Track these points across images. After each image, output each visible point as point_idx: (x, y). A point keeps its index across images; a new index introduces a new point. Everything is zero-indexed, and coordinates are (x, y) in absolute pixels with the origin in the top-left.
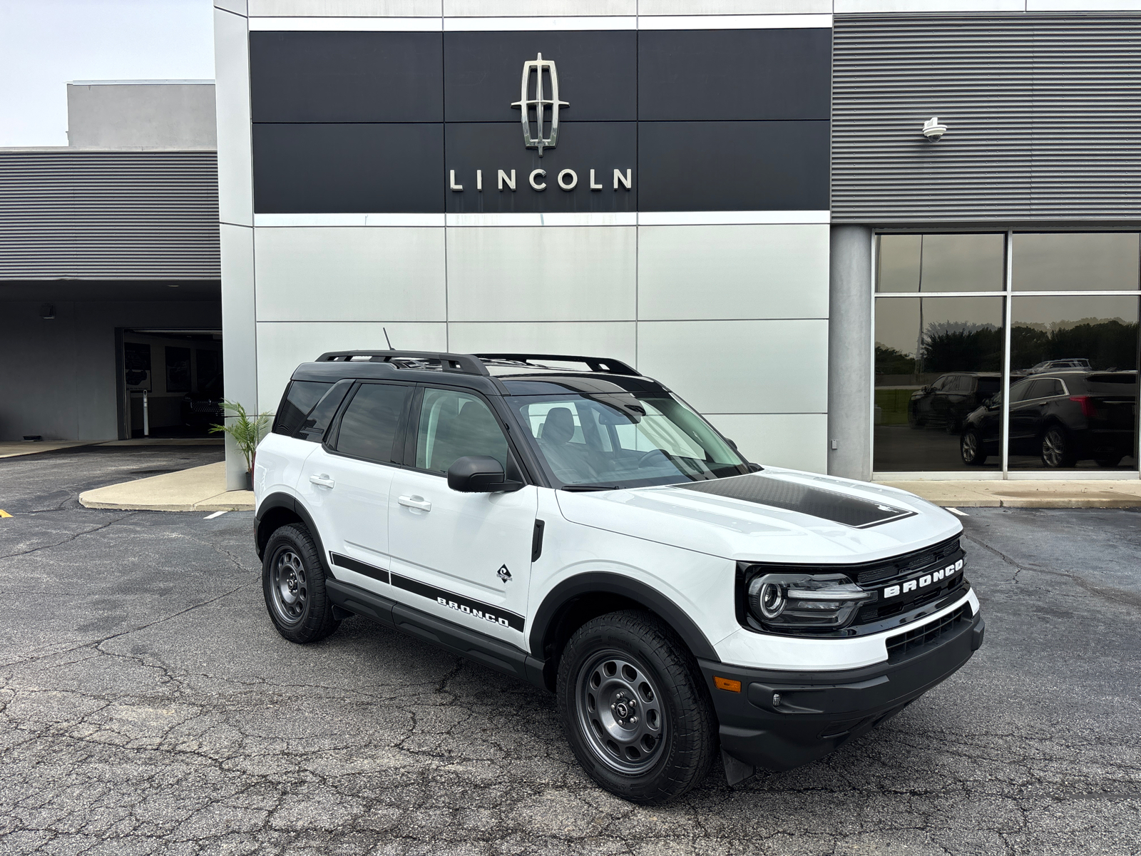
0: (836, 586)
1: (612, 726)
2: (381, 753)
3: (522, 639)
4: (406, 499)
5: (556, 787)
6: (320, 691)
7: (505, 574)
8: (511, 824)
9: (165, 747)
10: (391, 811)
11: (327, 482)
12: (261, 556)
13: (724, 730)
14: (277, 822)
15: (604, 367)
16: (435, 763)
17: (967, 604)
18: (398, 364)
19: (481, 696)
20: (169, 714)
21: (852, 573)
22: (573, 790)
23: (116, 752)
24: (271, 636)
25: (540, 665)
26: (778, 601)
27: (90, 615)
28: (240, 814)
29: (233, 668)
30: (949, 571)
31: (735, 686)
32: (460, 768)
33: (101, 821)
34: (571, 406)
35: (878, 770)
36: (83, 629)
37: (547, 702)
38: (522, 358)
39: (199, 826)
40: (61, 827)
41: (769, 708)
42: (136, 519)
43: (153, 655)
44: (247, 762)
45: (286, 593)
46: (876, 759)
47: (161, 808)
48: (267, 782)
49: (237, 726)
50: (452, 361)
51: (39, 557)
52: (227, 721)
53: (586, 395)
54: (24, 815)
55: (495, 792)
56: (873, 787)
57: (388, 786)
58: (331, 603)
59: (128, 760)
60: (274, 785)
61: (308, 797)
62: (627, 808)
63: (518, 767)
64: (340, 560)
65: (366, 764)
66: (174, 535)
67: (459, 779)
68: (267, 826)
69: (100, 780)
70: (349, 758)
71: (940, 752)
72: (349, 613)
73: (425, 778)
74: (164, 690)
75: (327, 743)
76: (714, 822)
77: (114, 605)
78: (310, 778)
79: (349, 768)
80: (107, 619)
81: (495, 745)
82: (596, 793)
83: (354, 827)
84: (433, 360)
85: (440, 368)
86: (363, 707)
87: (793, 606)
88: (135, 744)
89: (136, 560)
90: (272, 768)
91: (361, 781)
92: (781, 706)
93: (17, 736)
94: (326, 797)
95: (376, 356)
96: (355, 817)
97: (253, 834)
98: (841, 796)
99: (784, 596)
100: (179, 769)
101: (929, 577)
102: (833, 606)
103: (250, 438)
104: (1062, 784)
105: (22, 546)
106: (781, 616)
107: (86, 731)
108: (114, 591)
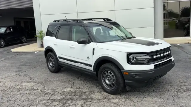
0: (145, 56)
1: (107, 82)
2: (68, 88)
3: (92, 69)
4: (71, 46)
5: (97, 92)
6: (57, 80)
7: (88, 58)
8: (89, 97)
9: (32, 89)
10: (70, 96)
11: (57, 44)
12: (46, 58)
13: (126, 81)
14: (51, 98)
15: (106, 20)
16: (77, 89)
17: (171, 59)
18: (68, 22)
19: (85, 80)
20: (32, 84)
21: (147, 54)
22: (100, 92)
23: (24, 90)
24: (48, 71)
25: (95, 73)
26: (135, 59)
27: (17, 70)
28: (45, 97)
29: (42, 77)
30: (167, 53)
31: (127, 74)
32: (81, 90)
33: (23, 99)
34: (100, 28)
35: (154, 88)
36: (16, 72)
37: (97, 80)
38: (91, 19)
39: (39, 99)
40: (17, 100)
41: (133, 77)
42: (22, 53)
43: (28, 75)
44: (46, 90)
45: (51, 64)
46: (154, 86)
47: (32, 97)
48: (49, 93)
49: (44, 85)
50: (77, 21)
51: (6, 61)
52: (42, 85)
53: (103, 25)
54: (11, 99)
55: (87, 93)
56: (152, 90)
57: (69, 93)
58: (59, 65)
59: (26, 91)
60: (50, 93)
61: (56, 95)
62: (109, 95)
63: (91, 90)
64: (60, 58)
65: (66, 90)
66: (29, 56)
67: (81, 92)
68: (50, 99)
69: (22, 94)
70: (63, 89)
71: (165, 85)
72: (62, 67)
73: (75, 92)
74: (30, 81)
75: (59, 87)
76: (124, 96)
77: (20, 68)
78: (56, 92)
79: (62, 91)
80: (20, 70)
81: (87, 86)
82: (104, 93)
83: (64, 98)
84: (74, 20)
85: (75, 22)
86: (65, 82)
87: (137, 60)
88: (27, 88)
89: (23, 60)
90: (50, 91)
91: (65, 93)
92: (135, 76)
93: (7, 88)
94: (59, 95)
95: (64, 20)
96: (64, 97)
97: (47, 100)
98: (146, 92)
99: (136, 58)
100: (35, 92)
101: (163, 54)
102: (144, 60)
103: (42, 38)
104: (186, 89)
105: (2, 59)
106: (135, 62)
107: (19, 87)
108: (20, 66)
